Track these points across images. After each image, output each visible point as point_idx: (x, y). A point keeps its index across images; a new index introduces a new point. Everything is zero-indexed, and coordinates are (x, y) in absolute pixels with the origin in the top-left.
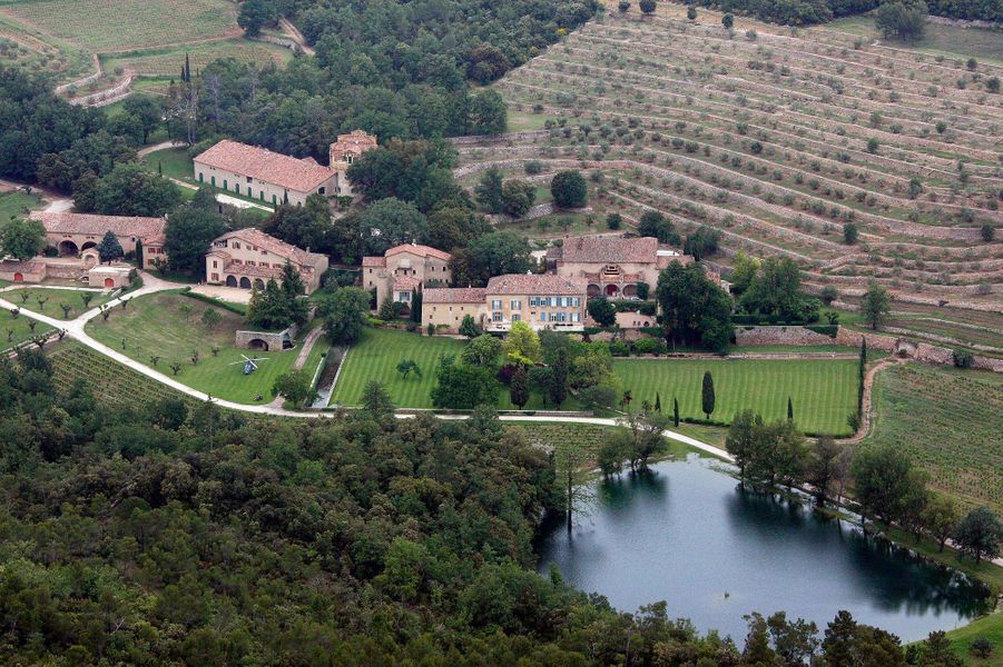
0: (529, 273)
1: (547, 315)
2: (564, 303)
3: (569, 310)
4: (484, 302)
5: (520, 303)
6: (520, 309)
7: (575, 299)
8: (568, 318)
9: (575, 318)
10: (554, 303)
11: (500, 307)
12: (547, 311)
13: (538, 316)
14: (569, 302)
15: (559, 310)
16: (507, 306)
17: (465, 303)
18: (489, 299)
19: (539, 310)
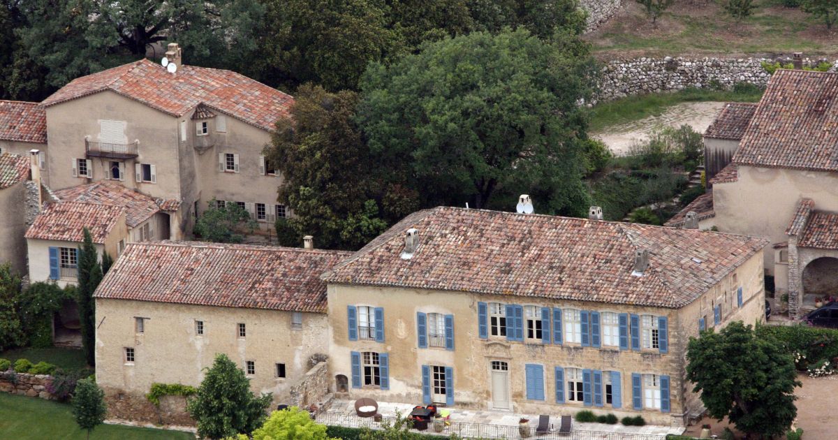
0: (525, 206)
1: (548, 378)
2: (610, 335)
3: (628, 364)
4: (318, 307)
5: (449, 321)
6: (450, 345)
7: (647, 325)
8: (625, 394)
9: (652, 397)
10: (572, 332)
11: (379, 331)
12: (549, 358)
13: (517, 379)
14: (629, 331)
15: (589, 360)
16: (402, 331)
17: (253, 308)
18: (337, 298)
19: (519, 353)
